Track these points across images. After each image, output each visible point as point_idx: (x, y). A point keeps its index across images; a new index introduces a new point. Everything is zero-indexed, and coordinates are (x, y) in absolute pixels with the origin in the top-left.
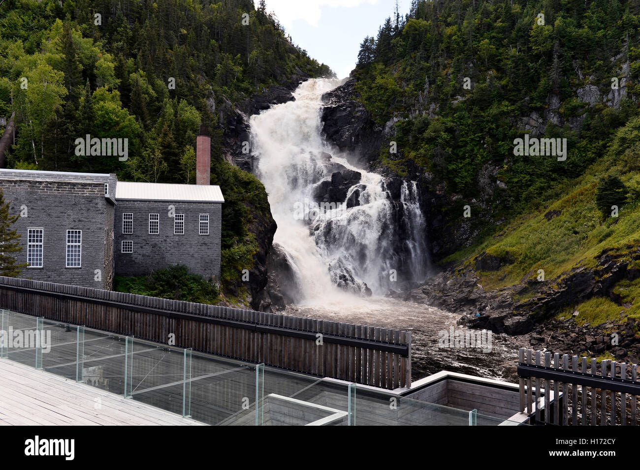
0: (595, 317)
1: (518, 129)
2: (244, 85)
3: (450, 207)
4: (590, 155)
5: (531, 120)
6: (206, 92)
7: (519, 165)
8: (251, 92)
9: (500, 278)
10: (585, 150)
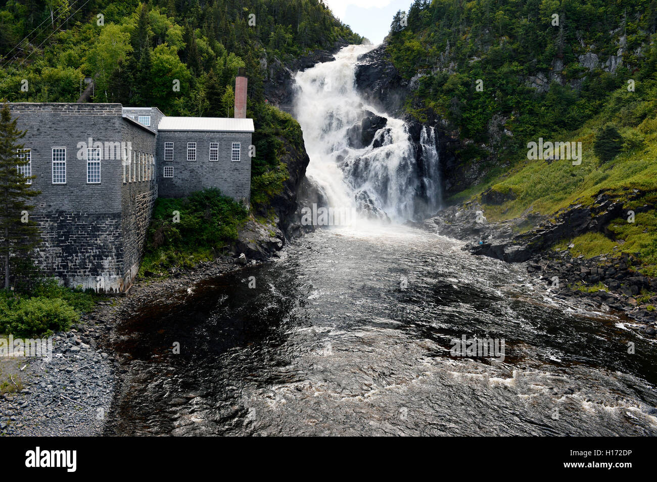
0: (590, 250)
1: (525, 86)
2: (295, 48)
3: (462, 150)
4: (587, 112)
5: (537, 79)
6: (260, 54)
7: (525, 116)
8: (299, 55)
9: (503, 211)
10: (583, 107)
